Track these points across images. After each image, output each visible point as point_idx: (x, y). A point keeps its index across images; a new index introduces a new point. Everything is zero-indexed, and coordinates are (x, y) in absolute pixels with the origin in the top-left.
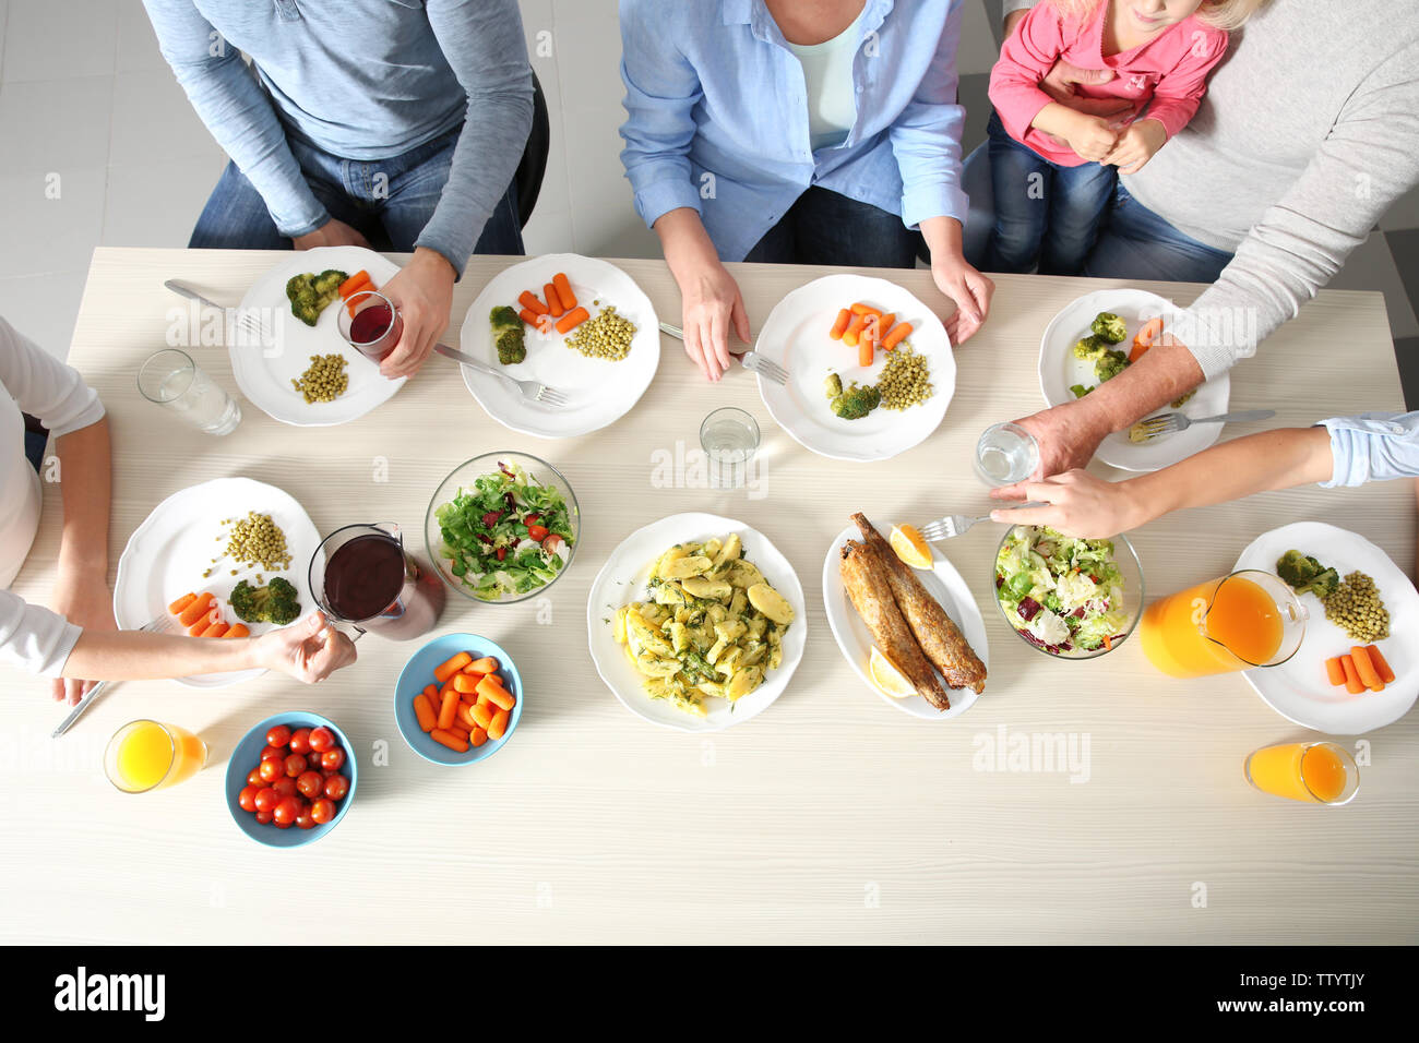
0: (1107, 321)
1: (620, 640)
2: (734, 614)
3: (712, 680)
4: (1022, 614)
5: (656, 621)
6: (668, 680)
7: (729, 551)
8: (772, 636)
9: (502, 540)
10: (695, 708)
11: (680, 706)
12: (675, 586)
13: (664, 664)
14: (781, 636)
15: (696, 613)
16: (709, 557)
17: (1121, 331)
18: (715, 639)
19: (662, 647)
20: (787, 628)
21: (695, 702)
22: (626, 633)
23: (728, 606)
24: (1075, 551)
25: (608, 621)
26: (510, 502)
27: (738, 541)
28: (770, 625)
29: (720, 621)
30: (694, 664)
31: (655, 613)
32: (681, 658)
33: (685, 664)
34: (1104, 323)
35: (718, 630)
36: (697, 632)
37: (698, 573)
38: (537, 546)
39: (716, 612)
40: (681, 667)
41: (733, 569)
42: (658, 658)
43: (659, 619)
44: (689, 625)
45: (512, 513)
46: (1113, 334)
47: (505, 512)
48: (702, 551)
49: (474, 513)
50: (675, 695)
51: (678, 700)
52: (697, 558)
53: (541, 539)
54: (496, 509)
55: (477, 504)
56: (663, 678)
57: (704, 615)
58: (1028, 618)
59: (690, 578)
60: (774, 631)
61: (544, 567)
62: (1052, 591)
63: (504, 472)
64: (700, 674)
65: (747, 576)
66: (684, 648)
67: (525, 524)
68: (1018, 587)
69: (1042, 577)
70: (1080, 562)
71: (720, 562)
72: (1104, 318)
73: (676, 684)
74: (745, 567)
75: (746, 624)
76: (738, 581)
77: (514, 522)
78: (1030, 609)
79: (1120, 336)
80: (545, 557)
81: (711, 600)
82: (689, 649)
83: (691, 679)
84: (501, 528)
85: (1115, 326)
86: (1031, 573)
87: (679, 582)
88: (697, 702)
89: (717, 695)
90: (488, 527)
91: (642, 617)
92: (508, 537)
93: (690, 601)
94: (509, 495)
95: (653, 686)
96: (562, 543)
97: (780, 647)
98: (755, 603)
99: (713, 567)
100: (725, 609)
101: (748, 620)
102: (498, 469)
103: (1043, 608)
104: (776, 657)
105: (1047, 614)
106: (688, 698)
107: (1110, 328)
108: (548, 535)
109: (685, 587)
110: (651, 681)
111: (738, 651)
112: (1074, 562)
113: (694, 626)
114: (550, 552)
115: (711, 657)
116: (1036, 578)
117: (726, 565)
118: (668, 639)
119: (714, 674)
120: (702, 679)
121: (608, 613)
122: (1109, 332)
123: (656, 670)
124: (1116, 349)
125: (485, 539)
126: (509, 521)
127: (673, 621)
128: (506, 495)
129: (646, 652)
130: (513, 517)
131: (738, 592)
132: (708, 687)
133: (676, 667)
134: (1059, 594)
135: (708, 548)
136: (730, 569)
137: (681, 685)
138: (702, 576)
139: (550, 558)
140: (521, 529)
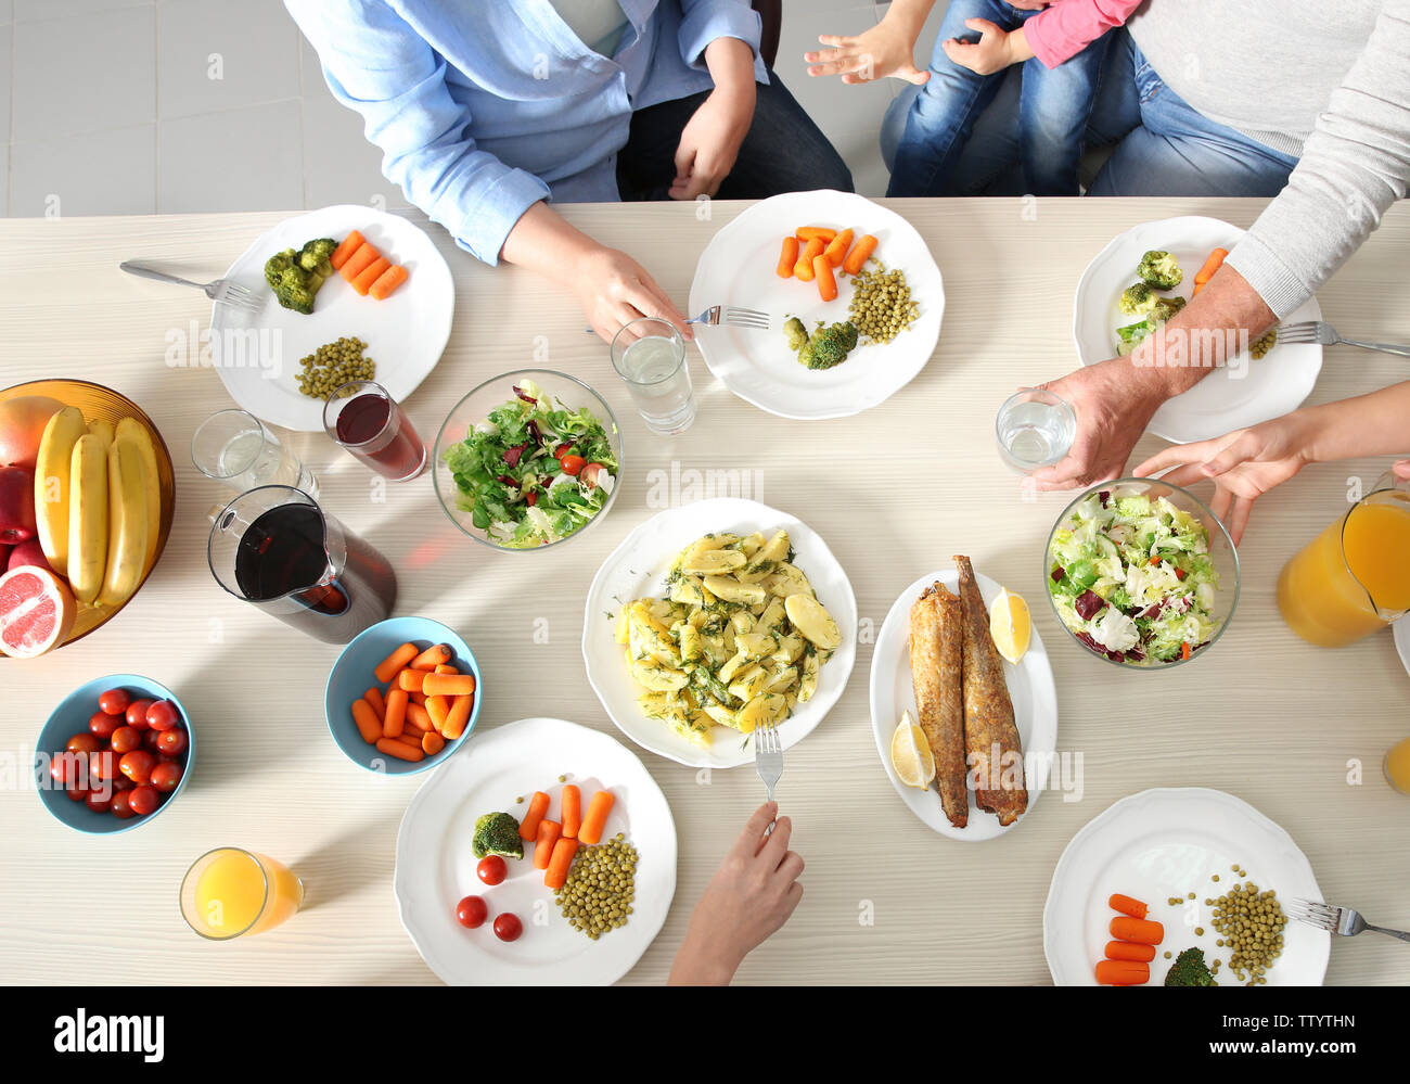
0: (1155, 262)
1: (620, 640)
2: (763, 627)
3: (723, 703)
4: (1080, 612)
5: (666, 622)
6: (670, 697)
7: (773, 549)
8: (809, 661)
9: (530, 481)
10: (698, 734)
11: (680, 730)
12: (695, 582)
13: (666, 674)
14: (821, 664)
15: (714, 617)
16: (746, 553)
17: (1175, 272)
18: (734, 652)
19: (668, 654)
20: (830, 655)
21: (698, 729)
22: (628, 633)
23: (758, 617)
24: (1156, 536)
25: (611, 616)
26: (533, 434)
27: (786, 538)
28: (809, 648)
29: (744, 633)
30: (703, 680)
31: (667, 613)
32: (688, 670)
33: (692, 678)
34: (1152, 265)
35: (738, 642)
36: (713, 640)
37: (726, 570)
38: (573, 479)
39: (740, 621)
40: (687, 680)
41: (774, 573)
42: (661, 666)
43: (670, 619)
44: (703, 631)
45: (539, 447)
46: (1164, 277)
47: (529, 446)
48: (738, 545)
49: (491, 453)
50: (675, 714)
51: (678, 723)
52: (731, 551)
53: (578, 471)
54: (518, 442)
55: (495, 441)
56: (665, 693)
57: (725, 622)
58: (1087, 616)
59: (716, 575)
60: (813, 656)
61: (585, 503)
62: (1122, 585)
63: (523, 397)
64: (710, 694)
65: (791, 584)
66: (693, 657)
67: (556, 457)
68: (1077, 577)
69: (1110, 567)
70: (1160, 549)
71: (758, 561)
72: (1151, 259)
73: (680, 704)
74: (789, 573)
75: (776, 640)
76: (778, 589)
77: (542, 458)
78: (1091, 606)
79: (1174, 278)
80: (585, 491)
81: (737, 605)
82: (700, 659)
83: (699, 698)
84: (528, 467)
85: (1165, 266)
86: (1096, 561)
87: (702, 578)
88: (701, 729)
89: (727, 724)
90: (511, 467)
91: (651, 614)
92: (538, 476)
93: (710, 602)
94: (532, 424)
95: (651, 702)
96: (603, 472)
97: (815, 676)
98: (793, 619)
99: (747, 566)
100: (754, 618)
101: (779, 636)
102: (515, 397)
103: (1108, 606)
104: (808, 688)
105: (1112, 615)
106: (691, 722)
107: (1159, 269)
108: (585, 465)
109: (707, 584)
110: (650, 695)
111: (759, 672)
112: (1154, 551)
113: (711, 633)
114: (591, 486)
115: (725, 675)
116: (1102, 567)
117: (765, 566)
118: (676, 644)
119: (727, 696)
120: (711, 701)
121: (611, 606)
122: (1159, 275)
123: (656, 681)
124: (1171, 295)
125: (508, 481)
126: (537, 458)
127: (686, 623)
128: (528, 424)
129: (647, 658)
130: (540, 452)
131: (776, 601)
132: (717, 712)
133: (681, 681)
134: (1129, 587)
135: (747, 543)
136: (768, 571)
137: (684, 704)
138: (732, 574)
139: (592, 492)
140: (551, 464)
